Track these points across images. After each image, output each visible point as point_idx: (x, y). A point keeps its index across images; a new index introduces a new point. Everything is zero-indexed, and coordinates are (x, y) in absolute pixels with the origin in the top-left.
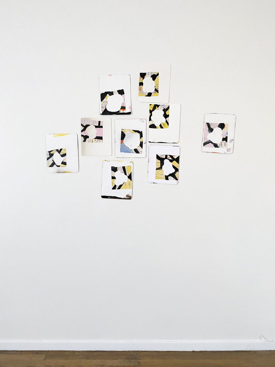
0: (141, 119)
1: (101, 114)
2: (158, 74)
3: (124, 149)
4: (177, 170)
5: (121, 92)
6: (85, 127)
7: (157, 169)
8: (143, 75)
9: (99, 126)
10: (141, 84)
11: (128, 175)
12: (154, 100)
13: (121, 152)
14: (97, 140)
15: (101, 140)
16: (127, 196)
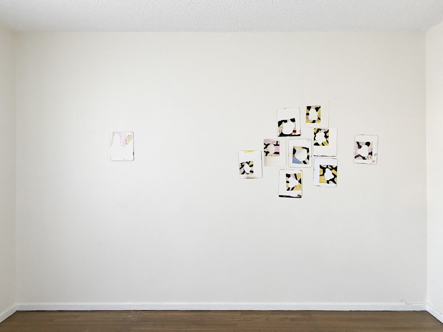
0: (308, 139)
1: (279, 136)
2: (320, 107)
3: (295, 161)
4: (335, 176)
5: (293, 120)
6: (267, 146)
7: (320, 176)
8: (309, 108)
9: (277, 145)
10: (308, 114)
11: (298, 180)
12: (317, 125)
13: (293, 163)
14: (275, 154)
15: (278, 155)
16: (298, 195)
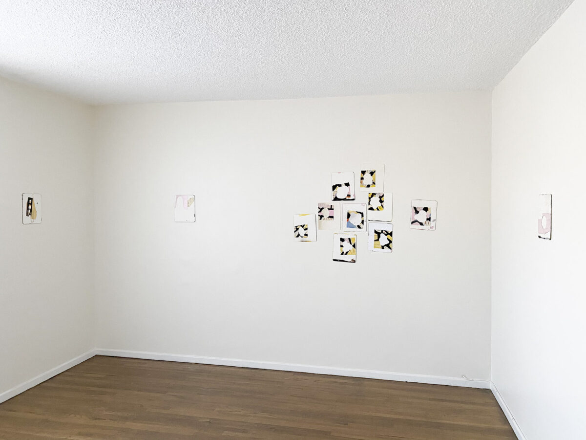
0: (363, 204)
1: (333, 200)
2: (375, 172)
3: (349, 225)
4: (391, 242)
5: (347, 185)
6: (321, 209)
7: (375, 241)
8: (363, 172)
9: (331, 209)
10: (362, 179)
11: (353, 244)
12: (372, 190)
13: (347, 227)
14: (329, 218)
15: (332, 219)
16: (352, 260)
